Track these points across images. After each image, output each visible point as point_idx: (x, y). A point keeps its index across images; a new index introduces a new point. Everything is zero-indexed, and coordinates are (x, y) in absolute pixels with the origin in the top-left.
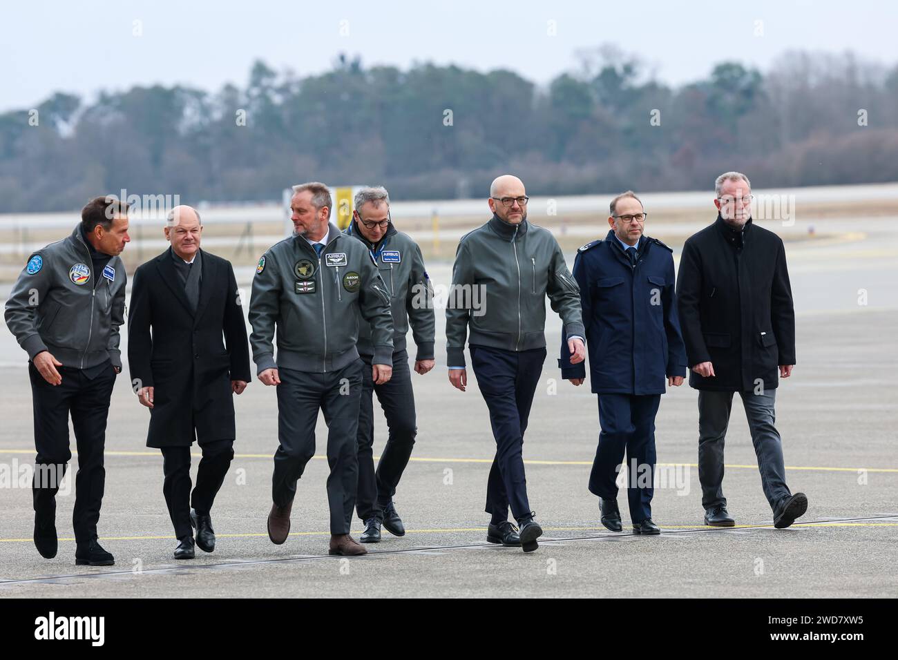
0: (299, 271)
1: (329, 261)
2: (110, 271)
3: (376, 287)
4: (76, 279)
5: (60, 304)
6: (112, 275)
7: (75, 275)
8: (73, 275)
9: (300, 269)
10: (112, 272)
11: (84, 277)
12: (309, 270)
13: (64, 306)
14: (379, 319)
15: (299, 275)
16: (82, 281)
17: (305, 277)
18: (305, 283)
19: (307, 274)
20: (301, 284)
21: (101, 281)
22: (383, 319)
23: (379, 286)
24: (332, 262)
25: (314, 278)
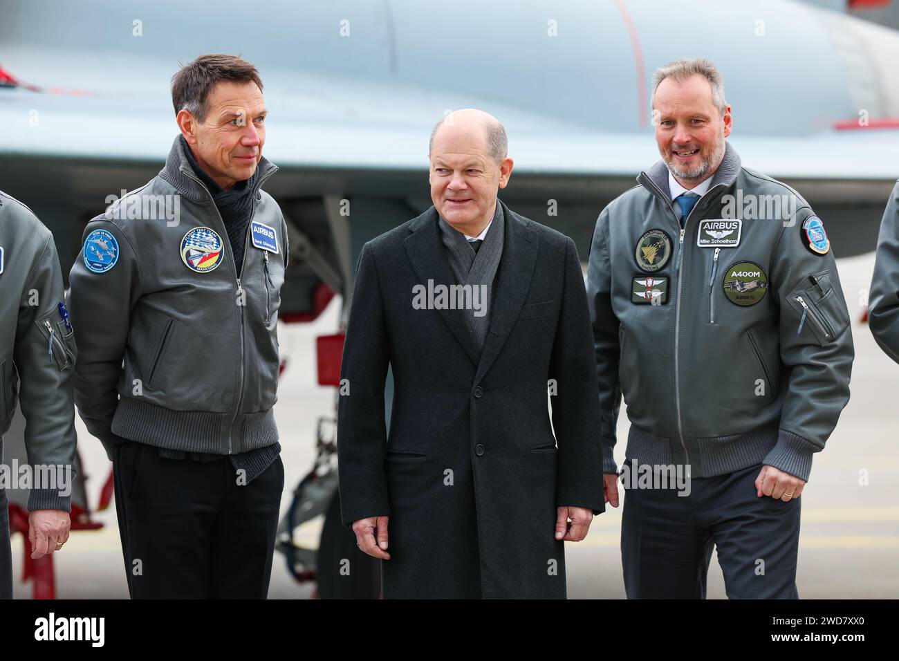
0: (642, 254)
1: (704, 236)
2: (265, 233)
3: (800, 299)
4: (196, 262)
5: (170, 315)
6: (272, 242)
7: (193, 253)
8: (188, 254)
9: (645, 250)
10: (270, 235)
11: (212, 255)
12: (660, 253)
13: (178, 319)
14: (802, 373)
15: (641, 263)
16: (210, 263)
17: (651, 268)
18: (650, 282)
19: (654, 263)
20: (643, 283)
21: (250, 257)
22: (807, 374)
23: (807, 297)
24: (710, 238)
25: (666, 270)
